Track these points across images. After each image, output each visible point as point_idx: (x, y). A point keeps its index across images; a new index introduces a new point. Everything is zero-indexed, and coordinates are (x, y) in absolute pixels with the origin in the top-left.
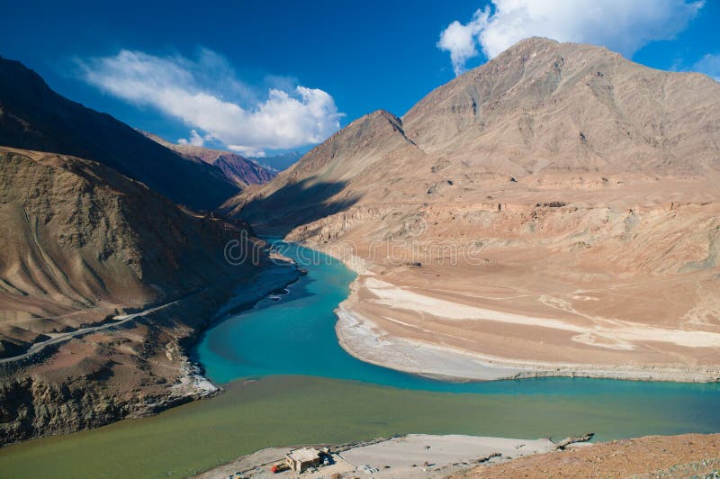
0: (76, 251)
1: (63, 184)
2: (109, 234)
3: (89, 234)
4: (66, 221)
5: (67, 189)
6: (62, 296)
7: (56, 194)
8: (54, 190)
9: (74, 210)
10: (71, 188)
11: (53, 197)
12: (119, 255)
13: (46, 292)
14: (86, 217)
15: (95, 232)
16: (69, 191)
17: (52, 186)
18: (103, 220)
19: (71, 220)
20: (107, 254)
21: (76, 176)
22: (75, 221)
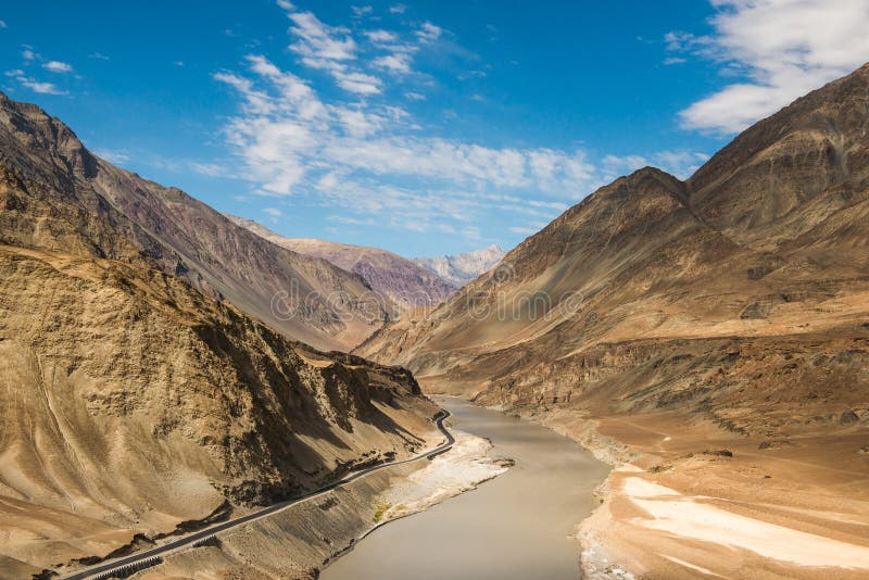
0: (117, 421)
1: (100, 307)
2: (172, 392)
3: (138, 392)
4: (101, 372)
5: (106, 316)
6: (88, 500)
7: (89, 324)
8: (85, 318)
9: (115, 352)
10: (115, 314)
11: (83, 329)
12: (188, 429)
13: (61, 494)
14: (135, 362)
15: (148, 390)
16: (110, 319)
17: (83, 311)
18: (163, 369)
19: (111, 369)
20: (167, 426)
21: (122, 294)
22: (118, 370)
